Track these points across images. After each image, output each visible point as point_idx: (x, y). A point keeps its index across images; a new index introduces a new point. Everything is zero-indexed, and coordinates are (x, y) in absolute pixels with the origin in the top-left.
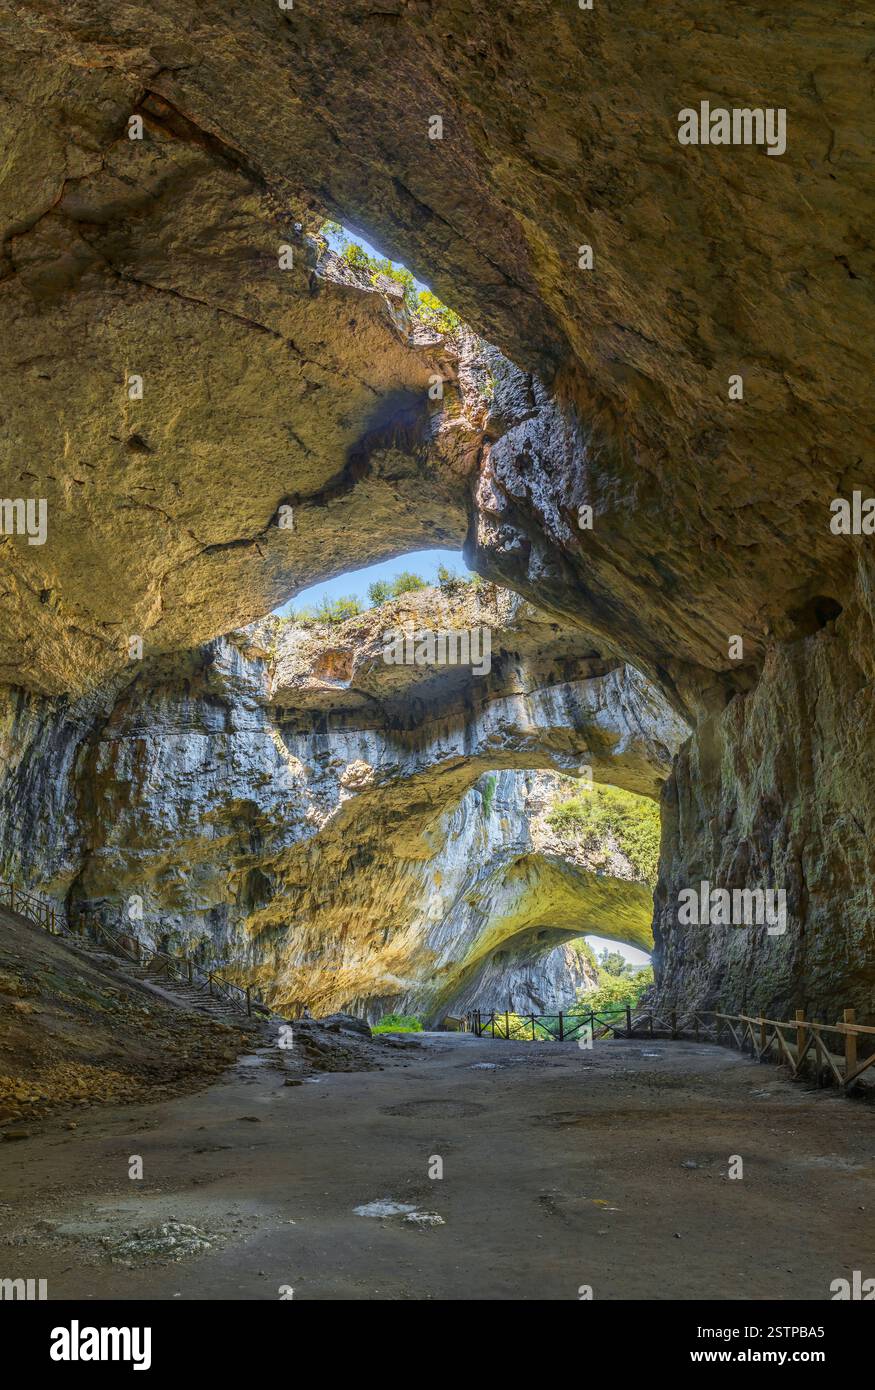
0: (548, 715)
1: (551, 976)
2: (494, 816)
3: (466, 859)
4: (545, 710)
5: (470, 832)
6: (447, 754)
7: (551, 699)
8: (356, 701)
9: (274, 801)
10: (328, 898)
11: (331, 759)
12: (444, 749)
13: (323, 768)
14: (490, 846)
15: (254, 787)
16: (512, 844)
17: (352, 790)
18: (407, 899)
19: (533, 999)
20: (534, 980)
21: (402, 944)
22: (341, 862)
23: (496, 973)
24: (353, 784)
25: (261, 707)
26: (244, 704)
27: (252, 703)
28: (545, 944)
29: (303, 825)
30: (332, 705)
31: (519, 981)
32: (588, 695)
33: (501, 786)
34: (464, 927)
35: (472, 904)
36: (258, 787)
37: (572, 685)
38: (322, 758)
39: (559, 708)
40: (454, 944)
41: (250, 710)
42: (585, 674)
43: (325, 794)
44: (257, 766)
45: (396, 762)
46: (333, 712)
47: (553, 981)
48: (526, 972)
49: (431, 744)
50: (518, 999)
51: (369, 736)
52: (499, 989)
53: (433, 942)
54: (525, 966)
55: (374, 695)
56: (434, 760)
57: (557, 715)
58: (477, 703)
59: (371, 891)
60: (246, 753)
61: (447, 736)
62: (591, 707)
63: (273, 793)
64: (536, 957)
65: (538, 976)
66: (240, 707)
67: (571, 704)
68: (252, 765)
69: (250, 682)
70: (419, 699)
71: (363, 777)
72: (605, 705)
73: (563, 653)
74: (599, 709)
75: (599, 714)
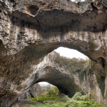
3: (40, 65)
6: (55, 41)
7: (84, 34)
8: (34, 21)
9: (7, 42)
10: (13, 71)
11: (25, 34)
12: (55, 39)
13: (22, 36)
14: (44, 63)
15: (2, 36)
16: (47, 63)
17: (28, 44)
20: (31, 89)
22: (19, 62)
24: (29, 42)
25: (9, 14)
26: (4, 12)
27: (6, 12)
29: (13, 50)
30: (28, 20)
32: (93, 35)
36: (3, 37)
37: (90, 32)
38: (22, 33)
39: (86, 37)
41: (5, 14)
42: (92, 31)
43: (21, 43)
44: (5, 31)
45: (41, 39)
46: (27, 23)
51: (36, 31)
55: (39, 21)
56: (51, 41)
60: (2, 26)
62: (94, 38)
63: (8, 39)
66: (3, 12)
67: (89, 37)
68: (3, 30)
69: (7, 6)
71: (32, 41)
72: (97, 39)
73: (89, 25)
74: (95, 39)
75: (95, 41)
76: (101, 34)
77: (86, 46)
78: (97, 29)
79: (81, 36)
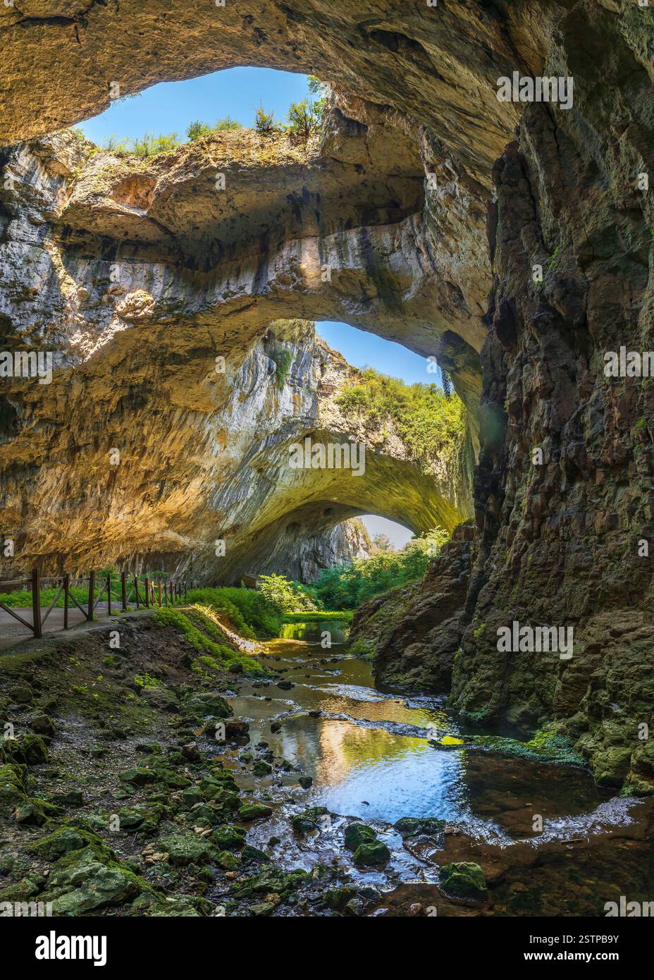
0: (341, 257)
1: (334, 546)
2: (288, 390)
3: (254, 423)
4: (339, 252)
5: (261, 398)
6: (234, 294)
7: (345, 242)
8: (151, 232)
9: (33, 320)
10: (91, 440)
11: (111, 287)
12: (232, 288)
13: (101, 295)
14: (280, 415)
15: (12, 301)
16: (302, 417)
17: (128, 321)
18: (186, 454)
19: (318, 563)
20: (320, 548)
21: (183, 499)
22: (109, 401)
23: (288, 540)
24: (129, 315)
25: (49, 223)
26: (30, 218)
27: (39, 217)
28: (330, 520)
29: (65, 352)
30: (126, 233)
31: (308, 549)
32: (384, 238)
33: (297, 364)
34: (251, 492)
35: (260, 471)
36: (17, 302)
37: (369, 228)
38: (102, 284)
39: (353, 250)
40: (240, 507)
41: (34, 223)
42: (383, 221)
43: (98, 322)
44: (22, 279)
45: (181, 297)
46: (127, 242)
47: (335, 550)
48: (314, 542)
49: (221, 283)
50: (306, 563)
51: (158, 270)
52: (291, 554)
53: (218, 503)
54: (313, 537)
55: (172, 228)
56: (220, 298)
57: (350, 257)
58: (272, 247)
59: (143, 439)
60: (13, 264)
61: (237, 276)
62: (385, 248)
63: (34, 311)
64: (323, 530)
65: (323, 545)
66: (23, 218)
67: (365, 245)
68: (16, 277)
69: (42, 195)
70: (218, 241)
71: (142, 308)
72: (399, 247)
73: (364, 199)
74: (393, 251)
75: (393, 257)
76: (412, 224)
77: (365, 293)
78: (403, 207)
79: (334, 252)
